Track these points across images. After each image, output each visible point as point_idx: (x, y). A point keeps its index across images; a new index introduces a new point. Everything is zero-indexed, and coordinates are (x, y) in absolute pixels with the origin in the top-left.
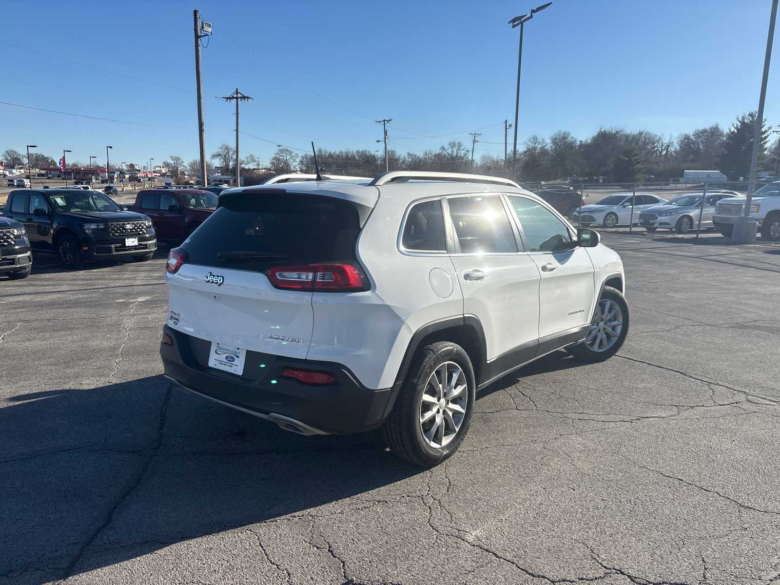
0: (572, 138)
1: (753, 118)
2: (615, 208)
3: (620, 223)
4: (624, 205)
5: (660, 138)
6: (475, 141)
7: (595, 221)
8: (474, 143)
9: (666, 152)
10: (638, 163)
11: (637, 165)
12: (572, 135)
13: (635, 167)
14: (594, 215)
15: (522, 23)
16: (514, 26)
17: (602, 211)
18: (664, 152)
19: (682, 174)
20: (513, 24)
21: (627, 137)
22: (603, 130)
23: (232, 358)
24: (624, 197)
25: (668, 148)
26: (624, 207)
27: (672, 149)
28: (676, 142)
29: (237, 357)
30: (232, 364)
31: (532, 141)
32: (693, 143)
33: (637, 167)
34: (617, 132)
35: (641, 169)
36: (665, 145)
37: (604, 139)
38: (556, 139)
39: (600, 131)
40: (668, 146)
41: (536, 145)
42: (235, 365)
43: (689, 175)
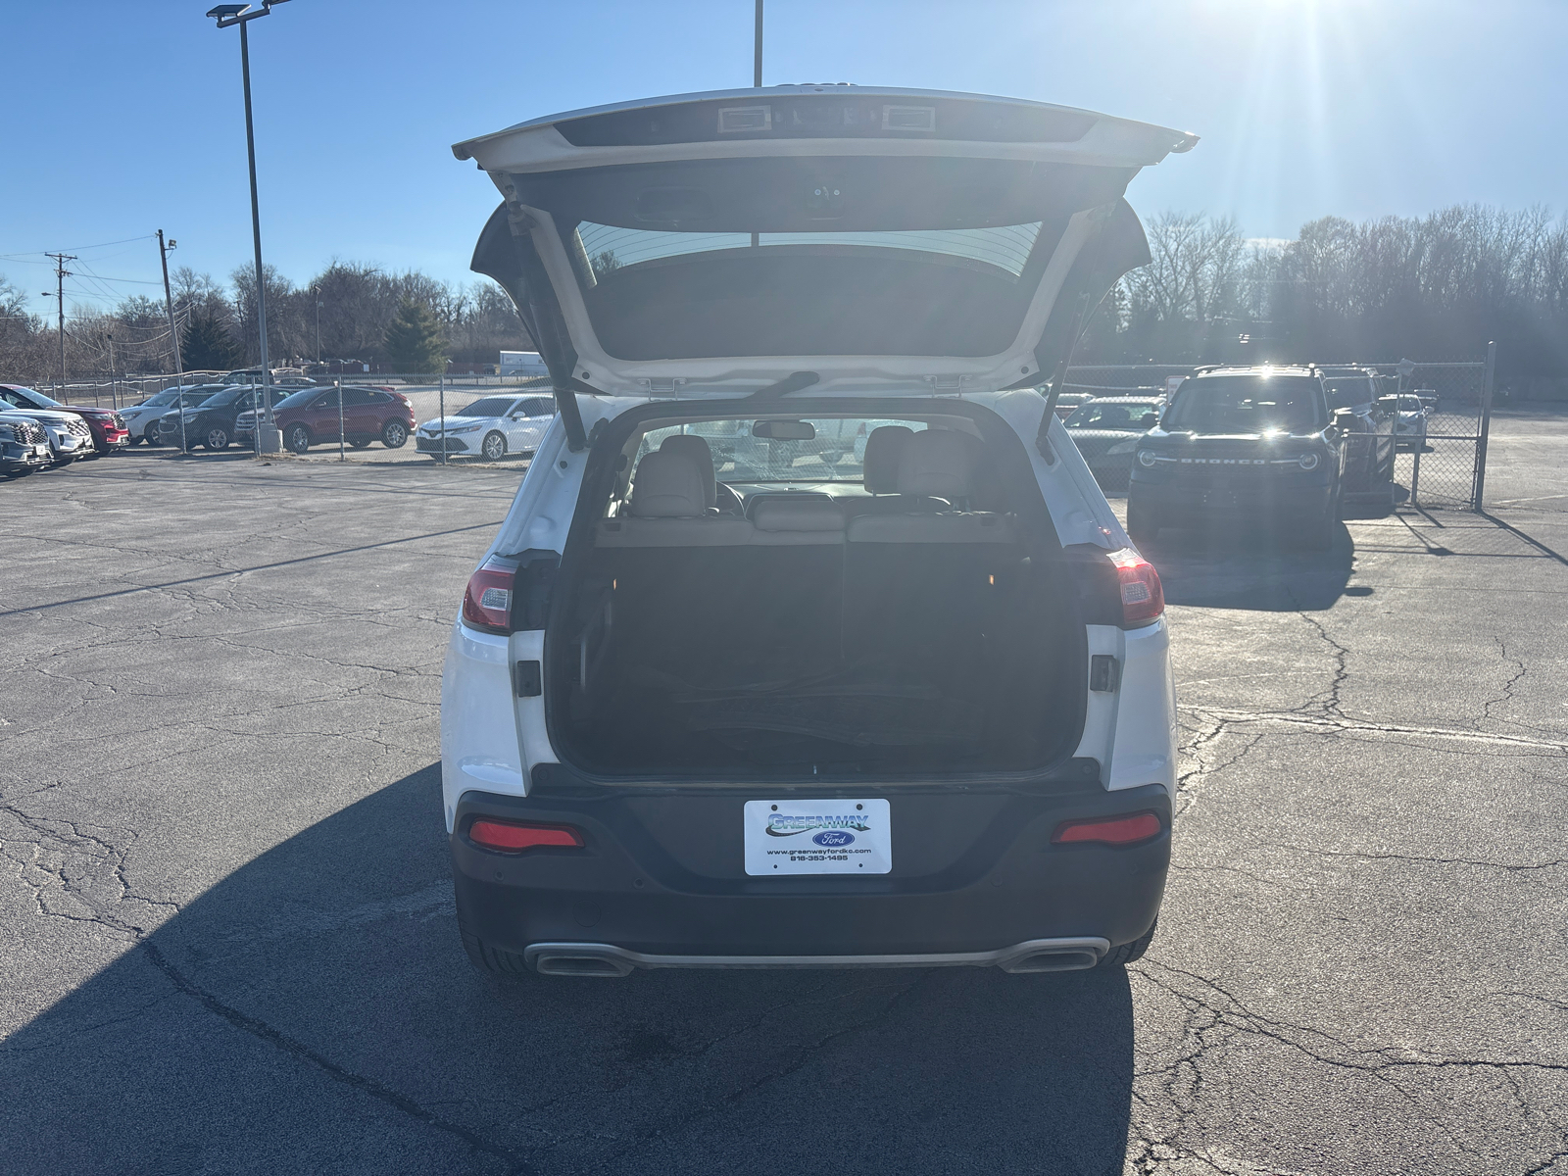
0: (281, 278)
2: (499, 423)
3: (511, 451)
4: (514, 415)
5: (444, 289)
6: (61, 274)
7: (467, 448)
8: (60, 277)
9: (458, 316)
10: (432, 334)
11: (430, 339)
12: (279, 273)
13: (427, 342)
14: (463, 437)
15: (243, 21)
16: (221, 25)
17: (477, 428)
18: (454, 316)
19: (496, 359)
20: (220, 20)
21: (385, 283)
22: (338, 266)
23: (840, 837)
24: (510, 402)
25: (459, 309)
26: (515, 419)
27: (466, 310)
28: (471, 297)
29: (860, 828)
30: (844, 851)
31: (182, 279)
32: (501, 300)
33: (431, 342)
34: (367, 273)
35: (436, 346)
36: (456, 302)
37: (340, 286)
38: (244, 278)
39: (333, 267)
40: (460, 307)
41: (193, 289)
42: (856, 851)
43: (508, 359)
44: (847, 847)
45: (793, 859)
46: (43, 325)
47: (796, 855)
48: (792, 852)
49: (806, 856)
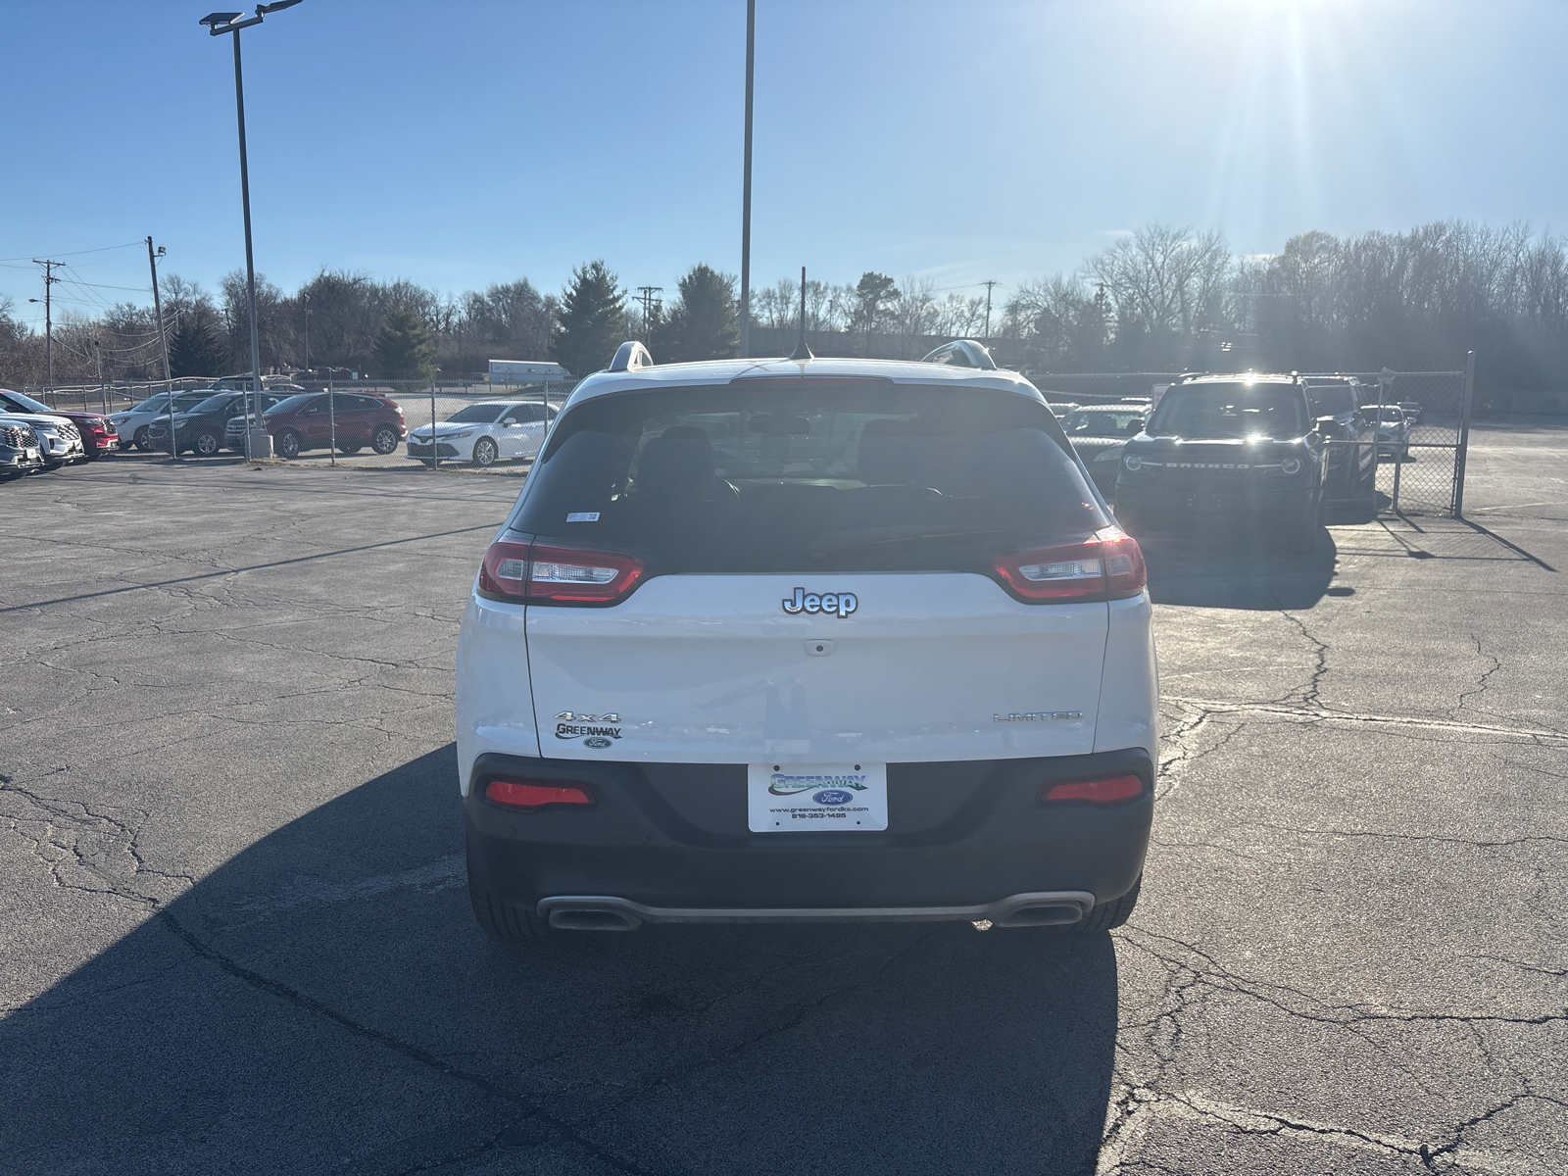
0: (270, 286)
1: (597, 273)
2: (490, 429)
3: (501, 457)
4: (505, 422)
5: (433, 298)
6: (49, 280)
7: (457, 454)
8: (48, 284)
9: (446, 325)
10: (421, 342)
11: (419, 347)
12: (268, 281)
13: (416, 350)
14: (453, 442)
15: (236, 29)
16: (214, 33)
17: (468, 434)
18: (442, 326)
19: (485, 367)
20: (213, 27)
21: (374, 291)
22: (326, 274)
23: (838, 796)
24: (501, 408)
25: (448, 317)
26: (506, 426)
27: (455, 319)
28: (460, 306)
30: (843, 809)
31: (170, 287)
32: (490, 309)
33: (420, 350)
34: (355, 281)
35: (424, 355)
36: (445, 311)
37: (329, 294)
38: (233, 285)
39: (322, 276)
40: (448, 315)
41: (181, 296)
42: (854, 809)
43: (497, 368)
44: (845, 806)
45: (794, 816)
46: (29, 332)
47: (797, 812)
48: (793, 811)
49: (807, 813)
